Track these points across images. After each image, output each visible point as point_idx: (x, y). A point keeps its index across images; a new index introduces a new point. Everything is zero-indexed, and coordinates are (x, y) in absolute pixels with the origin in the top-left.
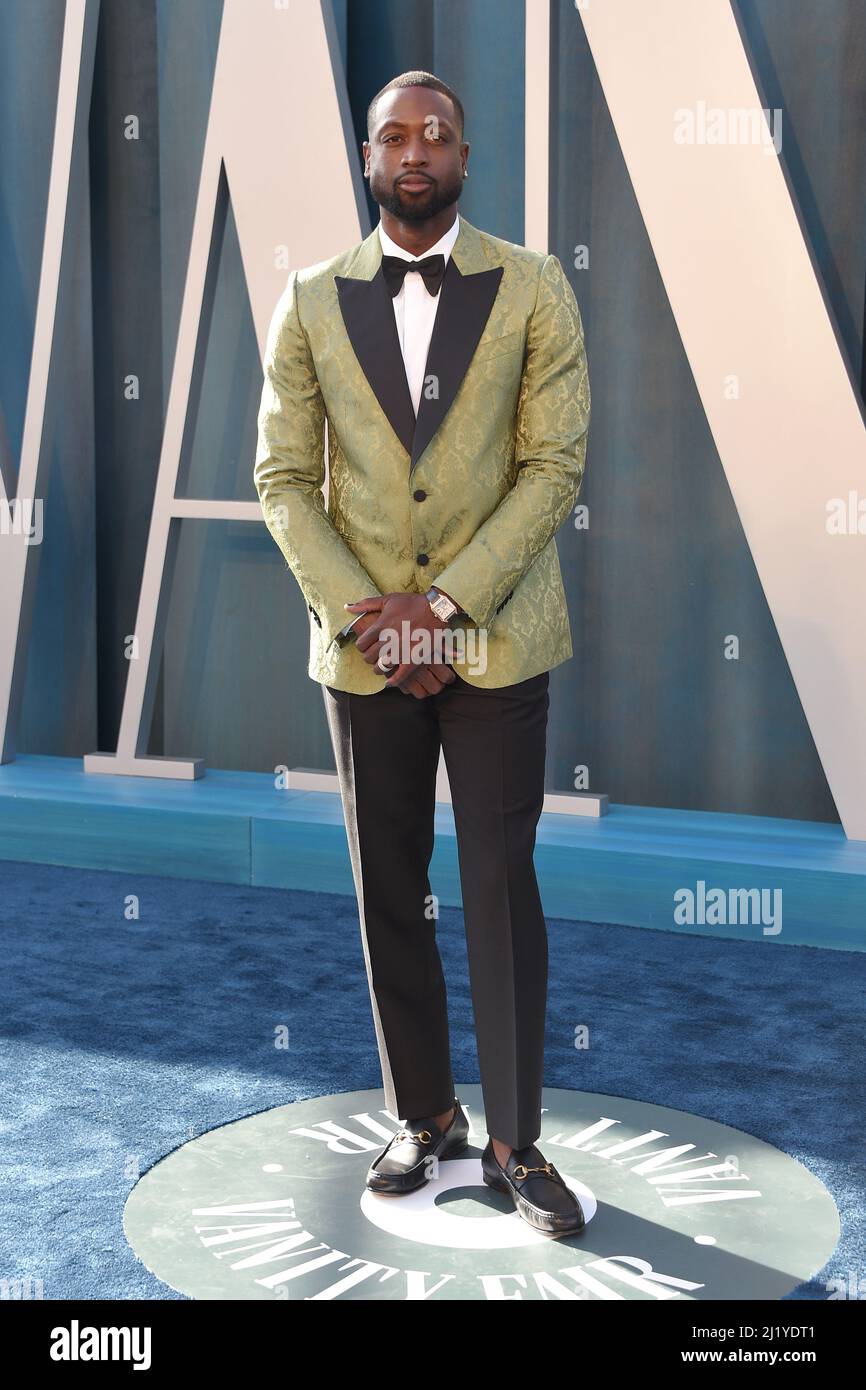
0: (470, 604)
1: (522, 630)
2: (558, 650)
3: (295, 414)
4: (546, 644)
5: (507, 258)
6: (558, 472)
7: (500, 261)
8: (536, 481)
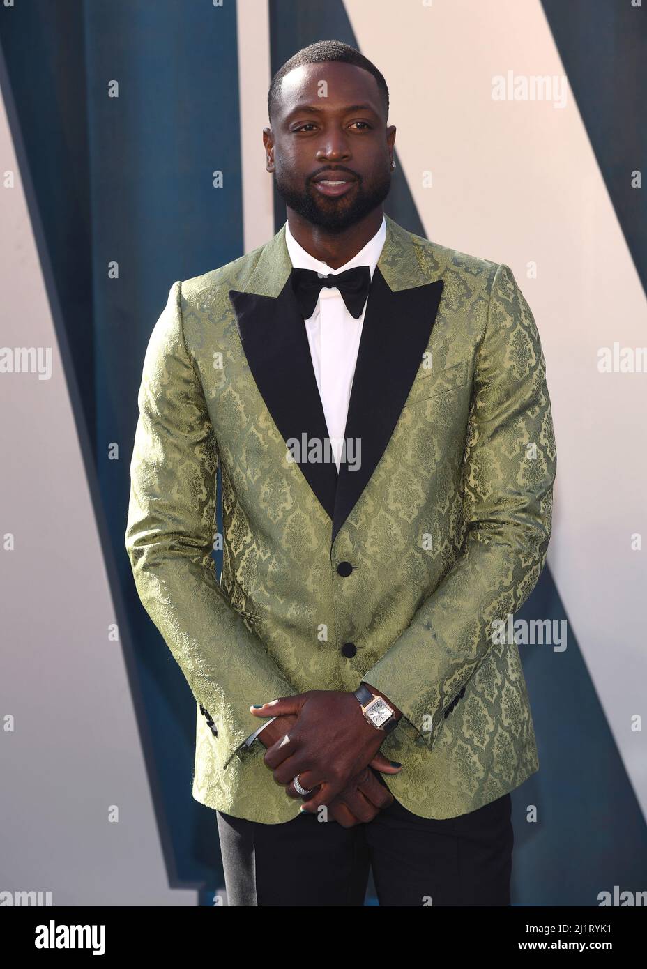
0: (411, 707)
1: (475, 740)
2: (522, 762)
3: (181, 462)
4: (506, 756)
5: (447, 269)
6: (520, 536)
7: (439, 273)
8: (493, 548)
